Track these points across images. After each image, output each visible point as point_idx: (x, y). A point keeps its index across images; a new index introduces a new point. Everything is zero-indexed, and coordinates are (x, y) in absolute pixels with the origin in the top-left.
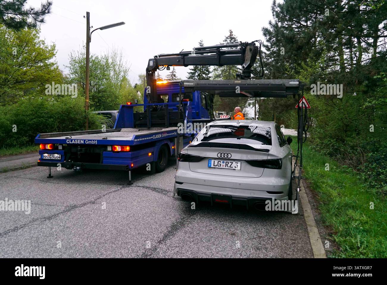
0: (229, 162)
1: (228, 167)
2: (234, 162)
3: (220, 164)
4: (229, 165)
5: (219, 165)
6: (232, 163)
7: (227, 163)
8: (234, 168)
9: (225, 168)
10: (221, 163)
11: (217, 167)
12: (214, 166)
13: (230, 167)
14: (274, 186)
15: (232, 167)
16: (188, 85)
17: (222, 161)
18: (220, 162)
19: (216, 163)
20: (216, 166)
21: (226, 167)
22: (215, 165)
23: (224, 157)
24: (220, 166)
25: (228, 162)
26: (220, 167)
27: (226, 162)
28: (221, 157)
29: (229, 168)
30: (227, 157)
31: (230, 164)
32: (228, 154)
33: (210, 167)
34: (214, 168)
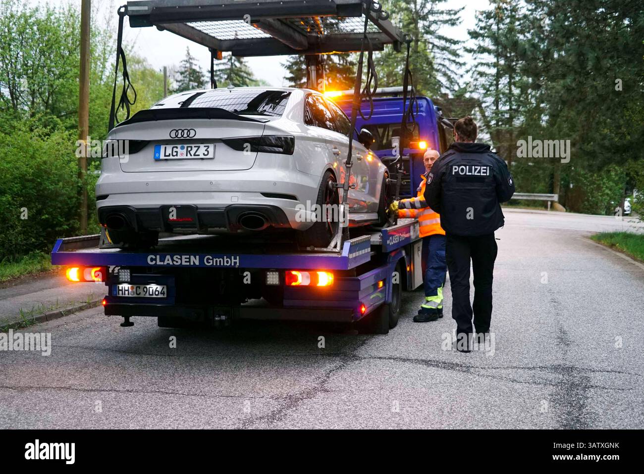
0: (193, 146)
1: (191, 155)
2: (202, 146)
3: (177, 152)
4: (192, 152)
5: (175, 154)
6: (199, 147)
7: (189, 149)
8: (202, 156)
9: (187, 157)
10: (179, 150)
11: (171, 157)
12: (165, 156)
13: (194, 155)
14: (275, 183)
15: (199, 155)
17: (179, 146)
18: (177, 148)
19: (169, 151)
20: (169, 156)
21: (187, 155)
22: (167, 154)
23: (182, 136)
24: (177, 155)
25: (191, 147)
26: (176, 157)
27: (187, 147)
28: (177, 136)
29: (193, 157)
30: (188, 136)
31: (194, 149)
32: (189, 131)
33: (158, 160)
34: (166, 160)
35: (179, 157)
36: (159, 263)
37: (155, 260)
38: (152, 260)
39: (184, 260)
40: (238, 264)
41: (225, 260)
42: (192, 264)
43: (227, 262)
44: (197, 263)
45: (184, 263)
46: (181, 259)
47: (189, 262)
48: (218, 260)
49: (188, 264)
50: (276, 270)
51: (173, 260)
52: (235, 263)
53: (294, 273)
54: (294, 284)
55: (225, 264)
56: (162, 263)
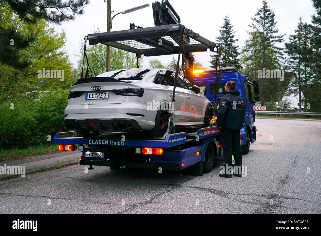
0: (100, 93)
1: (99, 97)
2: (104, 93)
3: (94, 96)
4: (100, 96)
5: (93, 97)
6: (102, 94)
7: (99, 95)
8: (103, 98)
9: (98, 98)
10: (95, 95)
11: (92, 98)
12: (89, 98)
13: (101, 97)
14: (132, 109)
15: (102, 97)
16: (91, 38)
17: (95, 94)
18: (94, 94)
19: (91, 96)
20: (91, 98)
21: (98, 97)
22: (90, 97)
23: (96, 89)
24: (94, 97)
25: (100, 94)
26: (93, 98)
27: (98, 94)
28: (93, 89)
29: (100, 98)
30: (98, 89)
31: (101, 95)
32: (98, 87)
33: (87, 99)
34: (90, 99)
35: (94, 98)
36: (93, 143)
37: (92, 142)
38: (90, 142)
39: (102, 142)
40: (123, 144)
41: (118, 142)
42: (105, 144)
43: (119, 143)
44: (108, 144)
45: (102, 144)
46: (101, 142)
47: (105, 143)
48: (116, 142)
49: (104, 144)
50: (139, 148)
51: (98, 142)
52: (122, 144)
53: (146, 148)
54: (146, 153)
55: (118, 144)
56: (94, 143)
